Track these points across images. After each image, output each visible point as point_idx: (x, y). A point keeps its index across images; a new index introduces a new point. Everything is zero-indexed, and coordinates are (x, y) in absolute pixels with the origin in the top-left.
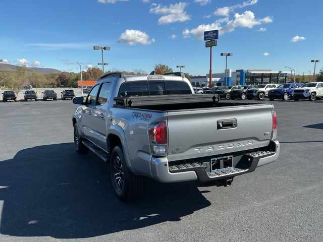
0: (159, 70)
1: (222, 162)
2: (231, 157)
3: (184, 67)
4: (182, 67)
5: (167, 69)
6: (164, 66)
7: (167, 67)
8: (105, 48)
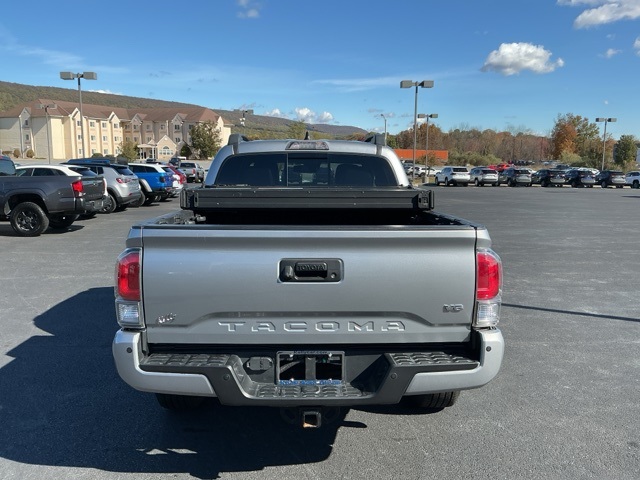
0: (564, 126)
1: (311, 365)
2: (341, 356)
3: (615, 120)
4: (610, 120)
5: (584, 126)
6: (578, 118)
7: (586, 120)
8: (422, 84)
